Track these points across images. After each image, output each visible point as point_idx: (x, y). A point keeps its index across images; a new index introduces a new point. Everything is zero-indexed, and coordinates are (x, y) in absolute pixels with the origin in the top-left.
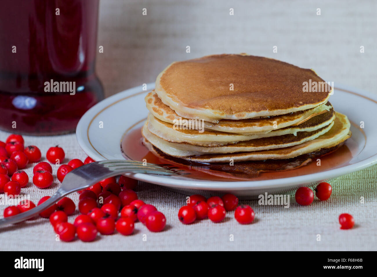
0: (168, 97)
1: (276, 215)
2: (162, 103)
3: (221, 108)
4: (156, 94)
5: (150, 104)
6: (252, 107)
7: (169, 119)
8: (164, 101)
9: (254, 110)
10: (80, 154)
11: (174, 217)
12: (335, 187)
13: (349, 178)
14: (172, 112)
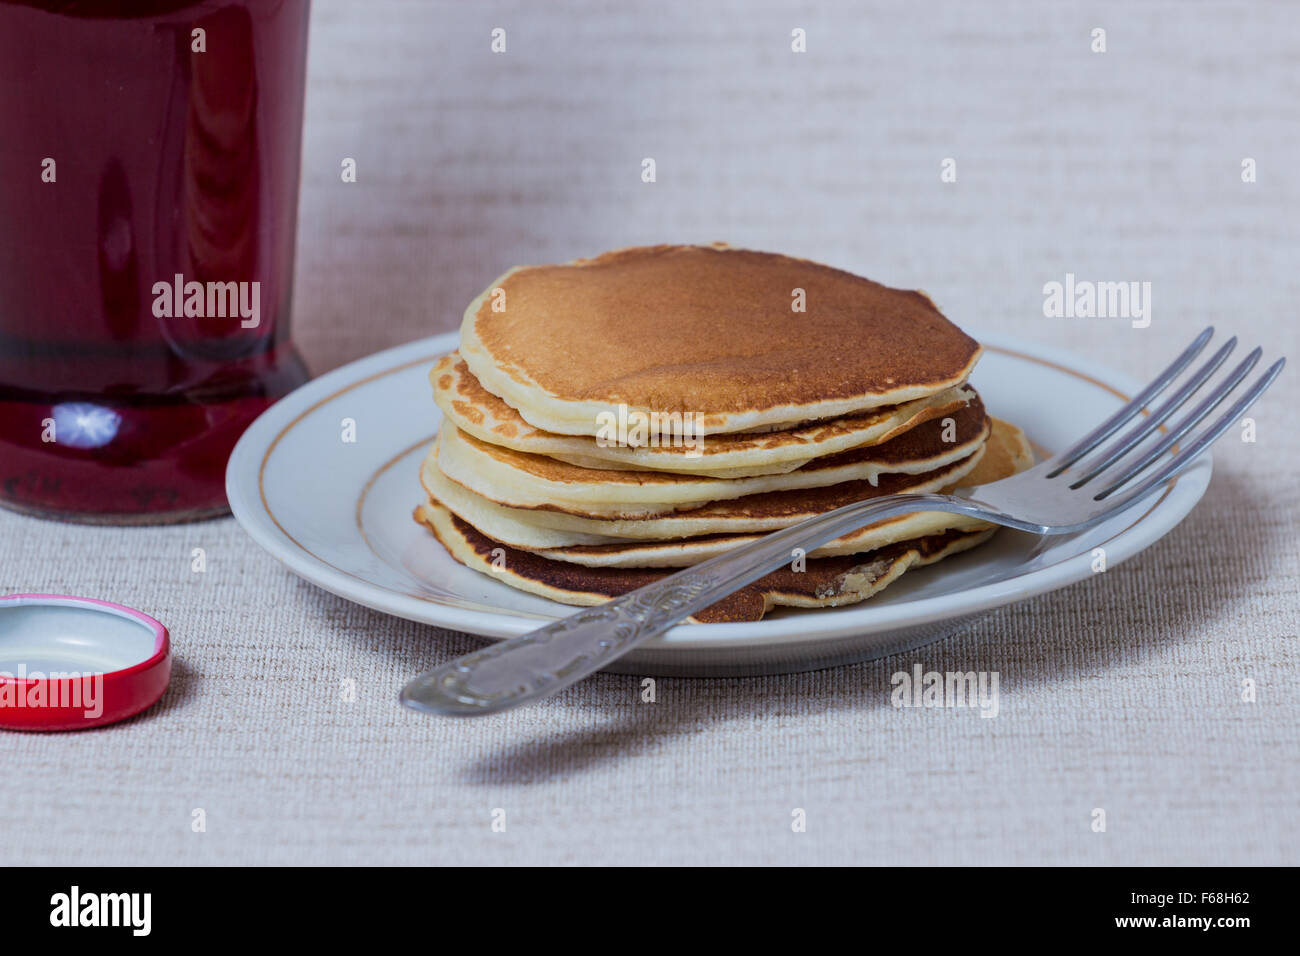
0: (499, 371)
1: (817, 721)
2: (482, 388)
3: (653, 402)
4: (464, 361)
5: (444, 392)
6: (746, 398)
7: (501, 435)
8: (487, 384)
9: (750, 404)
10: (238, 545)
11: (515, 726)
12: (987, 637)
13: (1029, 610)
14: (509, 414)
